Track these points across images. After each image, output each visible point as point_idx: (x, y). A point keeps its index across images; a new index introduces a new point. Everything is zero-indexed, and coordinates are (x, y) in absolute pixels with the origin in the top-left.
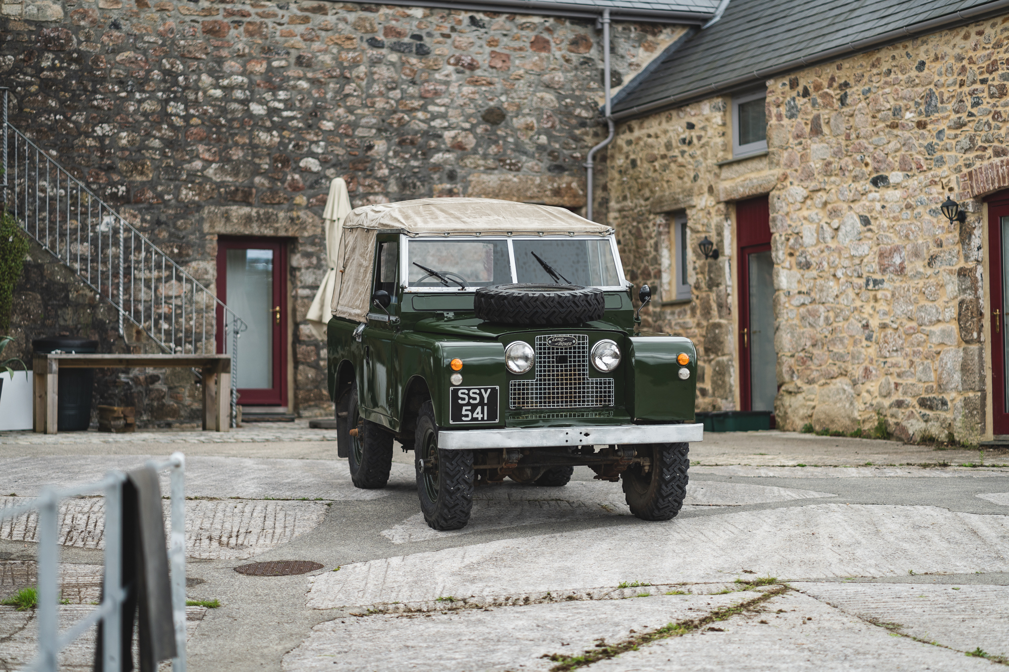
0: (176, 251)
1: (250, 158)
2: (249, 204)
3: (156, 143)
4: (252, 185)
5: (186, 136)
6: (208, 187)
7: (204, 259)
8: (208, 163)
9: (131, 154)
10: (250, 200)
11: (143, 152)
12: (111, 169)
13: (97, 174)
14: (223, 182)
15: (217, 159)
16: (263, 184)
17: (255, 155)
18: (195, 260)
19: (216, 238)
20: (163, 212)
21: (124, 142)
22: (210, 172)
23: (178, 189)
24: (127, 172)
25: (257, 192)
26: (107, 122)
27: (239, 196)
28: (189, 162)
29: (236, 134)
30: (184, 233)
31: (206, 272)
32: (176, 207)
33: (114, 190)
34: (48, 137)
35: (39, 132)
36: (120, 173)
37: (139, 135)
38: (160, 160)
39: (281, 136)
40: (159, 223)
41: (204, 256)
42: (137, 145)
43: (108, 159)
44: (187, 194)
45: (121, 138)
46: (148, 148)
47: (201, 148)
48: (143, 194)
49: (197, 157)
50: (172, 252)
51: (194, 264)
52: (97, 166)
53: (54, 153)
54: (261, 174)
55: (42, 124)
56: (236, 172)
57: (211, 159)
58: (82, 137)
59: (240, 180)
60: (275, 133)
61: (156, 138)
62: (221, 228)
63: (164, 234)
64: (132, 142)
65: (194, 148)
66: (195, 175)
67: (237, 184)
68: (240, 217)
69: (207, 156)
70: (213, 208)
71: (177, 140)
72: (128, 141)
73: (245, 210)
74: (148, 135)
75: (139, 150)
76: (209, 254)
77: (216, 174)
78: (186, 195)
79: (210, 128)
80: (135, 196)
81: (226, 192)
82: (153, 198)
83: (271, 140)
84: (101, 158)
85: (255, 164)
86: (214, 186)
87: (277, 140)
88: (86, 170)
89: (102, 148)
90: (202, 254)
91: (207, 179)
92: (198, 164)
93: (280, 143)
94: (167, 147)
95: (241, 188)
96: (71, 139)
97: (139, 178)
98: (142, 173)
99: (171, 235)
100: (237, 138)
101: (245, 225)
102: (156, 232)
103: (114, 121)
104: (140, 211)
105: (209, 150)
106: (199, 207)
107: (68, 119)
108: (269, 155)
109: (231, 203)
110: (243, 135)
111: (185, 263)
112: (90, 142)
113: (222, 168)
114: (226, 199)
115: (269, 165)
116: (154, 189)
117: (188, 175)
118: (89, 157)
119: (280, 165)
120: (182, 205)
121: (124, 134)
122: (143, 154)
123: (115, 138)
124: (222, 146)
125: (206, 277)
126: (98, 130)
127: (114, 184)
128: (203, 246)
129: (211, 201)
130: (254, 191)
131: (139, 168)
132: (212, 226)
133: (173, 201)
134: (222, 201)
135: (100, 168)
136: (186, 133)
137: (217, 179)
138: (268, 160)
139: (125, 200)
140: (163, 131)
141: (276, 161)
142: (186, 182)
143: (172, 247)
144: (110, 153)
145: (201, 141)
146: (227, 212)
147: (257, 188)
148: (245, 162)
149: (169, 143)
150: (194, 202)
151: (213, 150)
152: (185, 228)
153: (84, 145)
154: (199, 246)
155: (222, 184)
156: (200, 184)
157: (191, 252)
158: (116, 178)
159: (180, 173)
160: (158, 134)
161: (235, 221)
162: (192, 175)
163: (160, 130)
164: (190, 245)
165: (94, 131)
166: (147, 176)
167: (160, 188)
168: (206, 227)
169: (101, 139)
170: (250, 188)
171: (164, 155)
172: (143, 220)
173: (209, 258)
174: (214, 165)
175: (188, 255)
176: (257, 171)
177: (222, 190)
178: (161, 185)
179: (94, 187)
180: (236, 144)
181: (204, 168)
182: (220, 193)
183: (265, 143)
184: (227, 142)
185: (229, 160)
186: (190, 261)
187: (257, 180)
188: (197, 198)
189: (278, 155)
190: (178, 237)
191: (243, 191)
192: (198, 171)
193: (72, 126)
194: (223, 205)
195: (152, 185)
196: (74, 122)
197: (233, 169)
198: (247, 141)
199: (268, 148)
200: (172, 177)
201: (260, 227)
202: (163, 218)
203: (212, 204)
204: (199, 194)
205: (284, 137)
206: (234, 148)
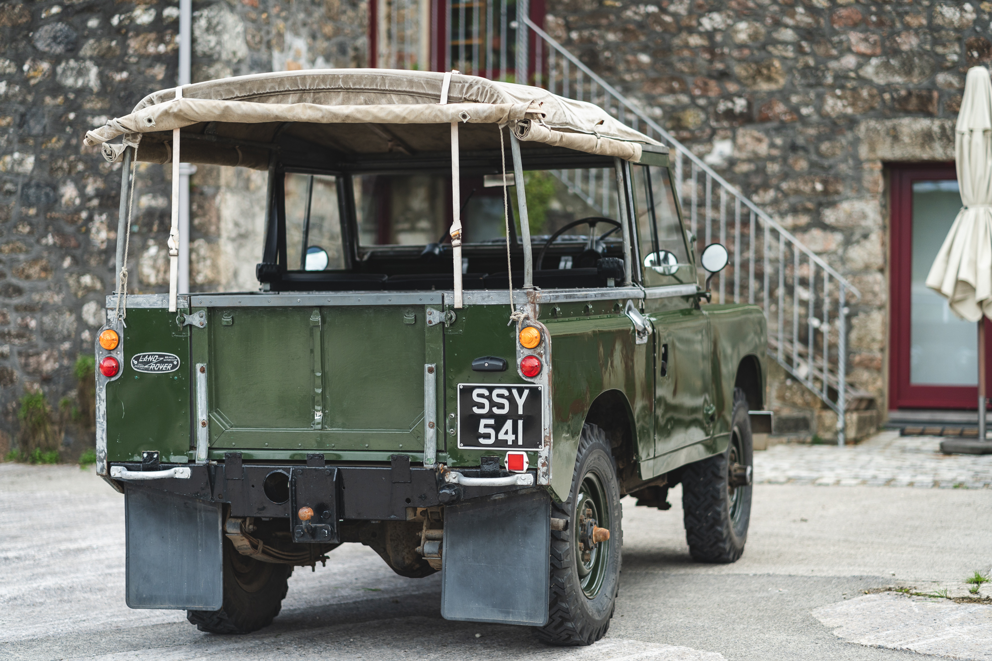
0: (819, 187)
1: (928, 47)
2: (929, 115)
3: (788, 34)
4: (934, 85)
5: (832, 22)
6: (865, 93)
7: (860, 198)
8: (865, 58)
9: (752, 54)
10: (931, 108)
11: (770, 48)
12: (724, 76)
13: (706, 84)
14: (889, 85)
15: (878, 50)
16: (950, 84)
17: (936, 42)
18: (847, 198)
19: (879, 165)
20: (801, 133)
21: (742, 37)
22: (869, 71)
23: (821, 98)
24: (747, 78)
25: (940, 97)
26: (718, 10)
27: (913, 103)
28: (836, 58)
29: (907, 13)
30: (831, 161)
31: (864, 216)
32: (818, 124)
33: (730, 105)
34: (637, 37)
35: (625, 31)
36: (738, 80)
37: (765, 26)
38: (796, 59)
39: (978, 11)
40: (794, 148)
41: (860, 192)
42: (762, 38)
43: (722, 61)
44: (834, 105)
45: (736, 32)
46: (775, 42)
47: (854, 37)
48: (770, 107)
49: (849, 50)
50: (814, 189)
51: (845, 206)
52: (704, 71)
53: (645, 58)
54: (948, 69)
55: (629, 20)
56: (907, 69)
57: (868, 51)
58: (684, 35)
59: (915, 80)
60: (968, 7)
61: (786, 26)
62: (888, 151)
63: (802, 165)
64: (754, 37)
65: (843, 37)
66: (847, 78)
67: (911, 86)
68: (914, 135)
69: (863, 48)
70: (873, 123)
71: (819, 28)
72: (750, 36)
73: (923, 123)
74: (778, 24)
75: (763, 47)
76: (868, 190)
77: (877, 73)
78: (833, 108)
79: (866, 6)
80: (760, 112)
81: (893, 98)
82: (785, 113)
83: (962, 16)
84: (711, 61)
85: (937, 54)
86: (875, 91)
87: (970, 16)
88: (690, 80)
89: (711, 49)
90: (859, 191)
91: (864, 81)
92: (850, 61)
93: (975, 22)
94: (805, 39)
95: (915, 92)
96: (667, 37)
97: (764, 87)
98: (769, 79)
99: (812, 164)
100: (908, 19)
101: (923, 146)
102: (791, 161)
103: (729, 8)
104: (767, 132)
105: (866, 40)
106: (852, 122)
107: (663, 10)
108: (959, 40)
109: (901, 114)
110: (918, 13)
111: (833, 204)
112: (695, 40)
113: (886, 66)
114: (893, 109)
115: (959, 55)
116: (786, 100)
117: (836, 77)
118: (693, 61)
119: (975, 54)
120: (827, 121)
121: (742, 25)
122: (770, 53)
123: (729, 31)
124: (887, 30)
125: (864, 223)
126: (707, 24)
127: (729, 97)
128: (858, 179)
129: (871, 112)
130: (935, 94)
131: (765, 71)
132: (872, 149)
133: (815, 118)
134: (888, 112)
135: (710, 76)
136: (831, 16)
137: (881, 80)
138: (957, 48)
139: (747, 119)
140: (798, 17)
141: (970, 47)
142: (833, 87)
143: (813, 182)
144: (723, 54)
145: (855, 26)
146: (894, 128)
147: (940, 91)
148: (922, 53)
149: (807, 34)
150: (845, 116)
151: (871, 40)
152: (834, 154)
153: (687, 46)
154: (853, 178)
155: (889, 87)
156: (854, 89)
157: (840, 188)
158: (732, 87)
159: (824, 76)
160: (789, 21)
161: (907, 140)
162: (841, 78)
163: (793, 15)
164: (838, 178)
165: (700, 24)
166: (776, 82)
167: (795, 99)
168: (863, 151)
169: (709, 35)
170: (930, 90)
171: (800, 50)
172: (772, 145)
173: (868, 195)
174: (874, 61)
175: (837, 192)
176: (940, 65)
177: (887, 96)
178: (796, 93)
179: (702, 102)
180: (907, 27)
181: (860, 66)
182: (883, 100)
183: (952, 22)
184: (893, 25)
185: (896, 52)
186: (841, 201)
187: (941, 78)
188: (849, 110)
189: (972, 39)
190: (822, 168)
191: (919, 97)
192: (851, 71)
193: (668, 19)
194: (888, 118)
195: (784, 95)
196: (675, 15)
197: (903, 64)
198: (924, 22)
199: (957, 30)
200: (812, 81)
201: (945, 148)
202: (800, 141)
203: (871, 118)
204: (853, 105)
205: (983, 12)
206: (903, 36)
